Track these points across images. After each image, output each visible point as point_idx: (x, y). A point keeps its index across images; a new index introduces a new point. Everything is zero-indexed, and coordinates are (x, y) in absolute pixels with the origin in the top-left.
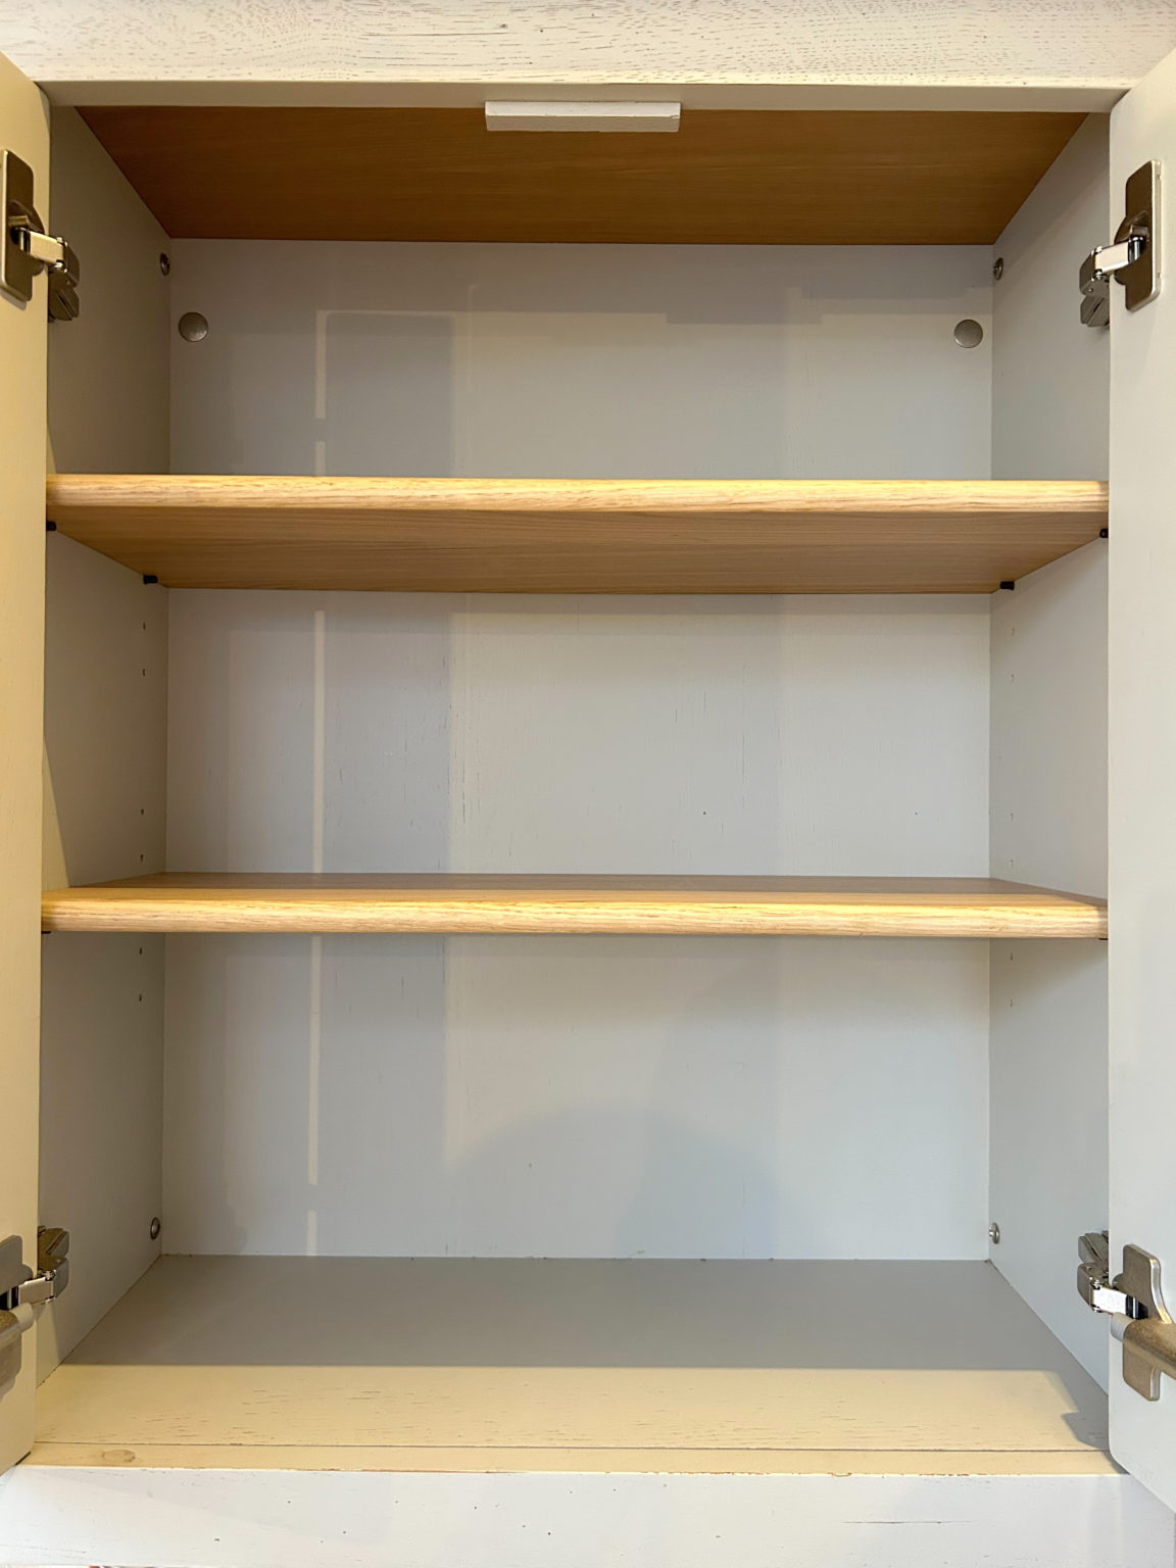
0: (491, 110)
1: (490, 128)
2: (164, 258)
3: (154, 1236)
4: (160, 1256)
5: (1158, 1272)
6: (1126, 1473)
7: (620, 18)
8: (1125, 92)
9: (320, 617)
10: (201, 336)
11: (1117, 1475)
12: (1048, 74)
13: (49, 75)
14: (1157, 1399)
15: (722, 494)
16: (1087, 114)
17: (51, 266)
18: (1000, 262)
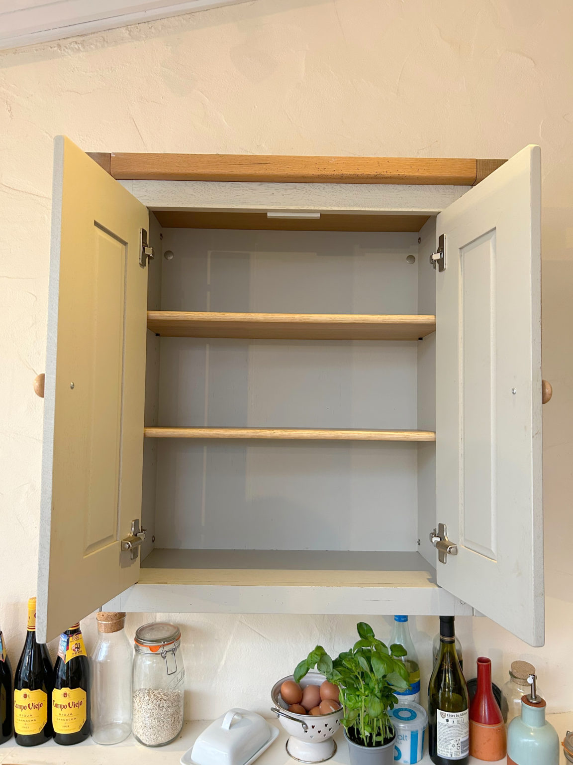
0: (269, 214)
1: (268, 218)
2: (161, 235)
3: (153, 541)
4: (154, 549)
5: (446, 529)
6: (441, 587)
7: (304, 192)
8: (440, 212)
9: (208, 346)
10: (171, 258)
11: (438, 588)
12: (419, 208)
13: (151, 205)
14: (445, 563)
15: (331, 318)
16: (430, 216)
17: (149, 255)
18: (420, 239)
